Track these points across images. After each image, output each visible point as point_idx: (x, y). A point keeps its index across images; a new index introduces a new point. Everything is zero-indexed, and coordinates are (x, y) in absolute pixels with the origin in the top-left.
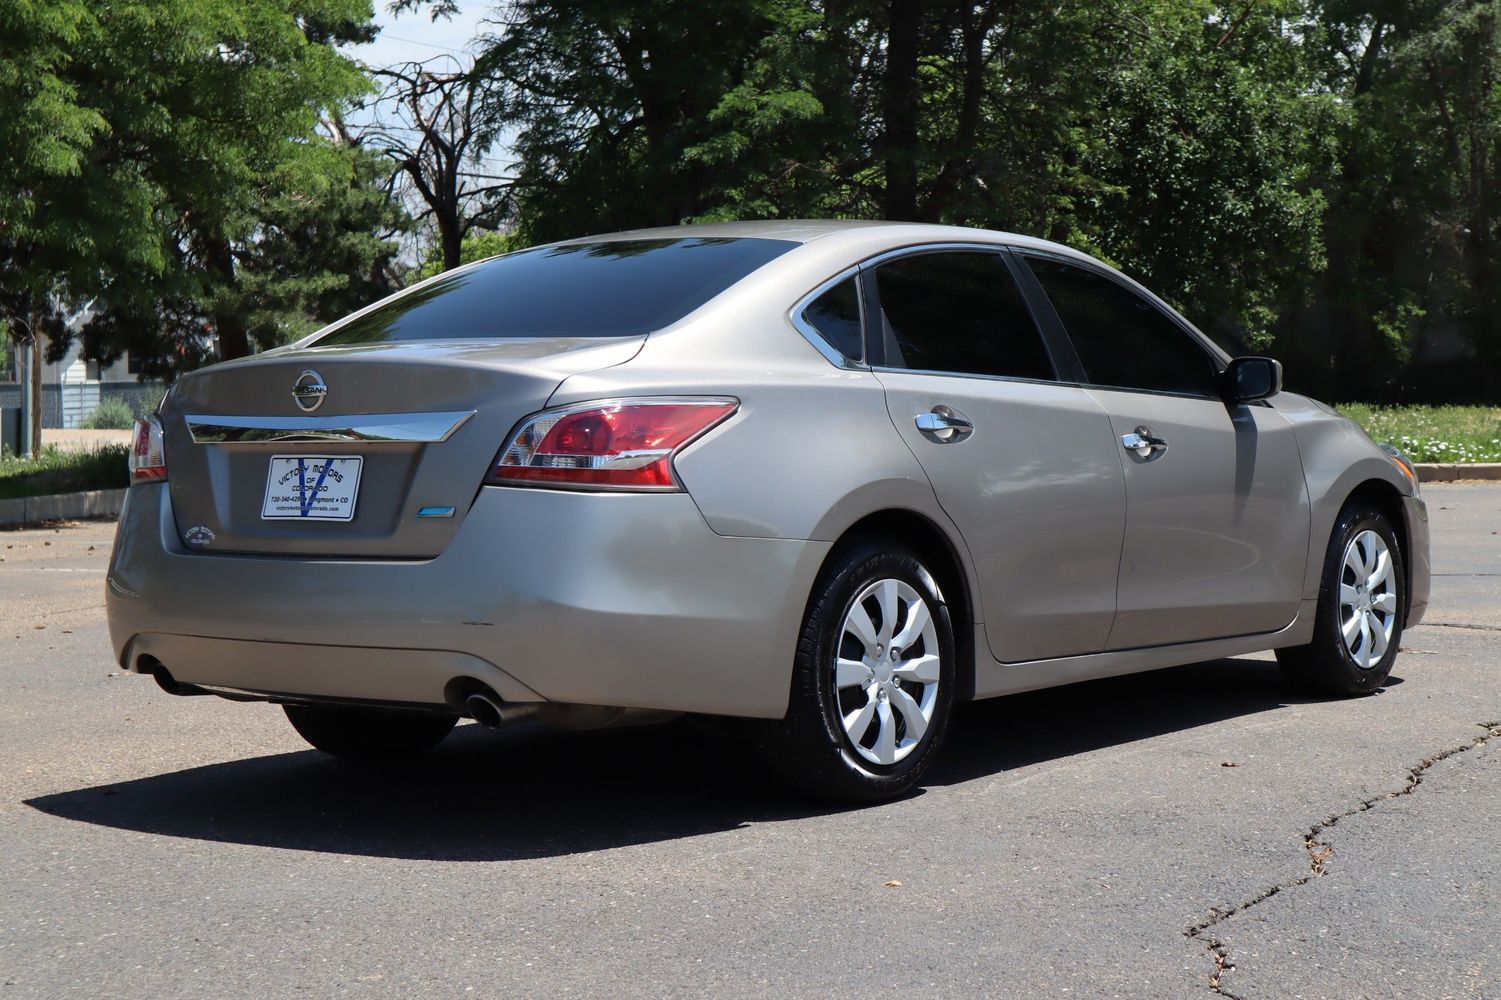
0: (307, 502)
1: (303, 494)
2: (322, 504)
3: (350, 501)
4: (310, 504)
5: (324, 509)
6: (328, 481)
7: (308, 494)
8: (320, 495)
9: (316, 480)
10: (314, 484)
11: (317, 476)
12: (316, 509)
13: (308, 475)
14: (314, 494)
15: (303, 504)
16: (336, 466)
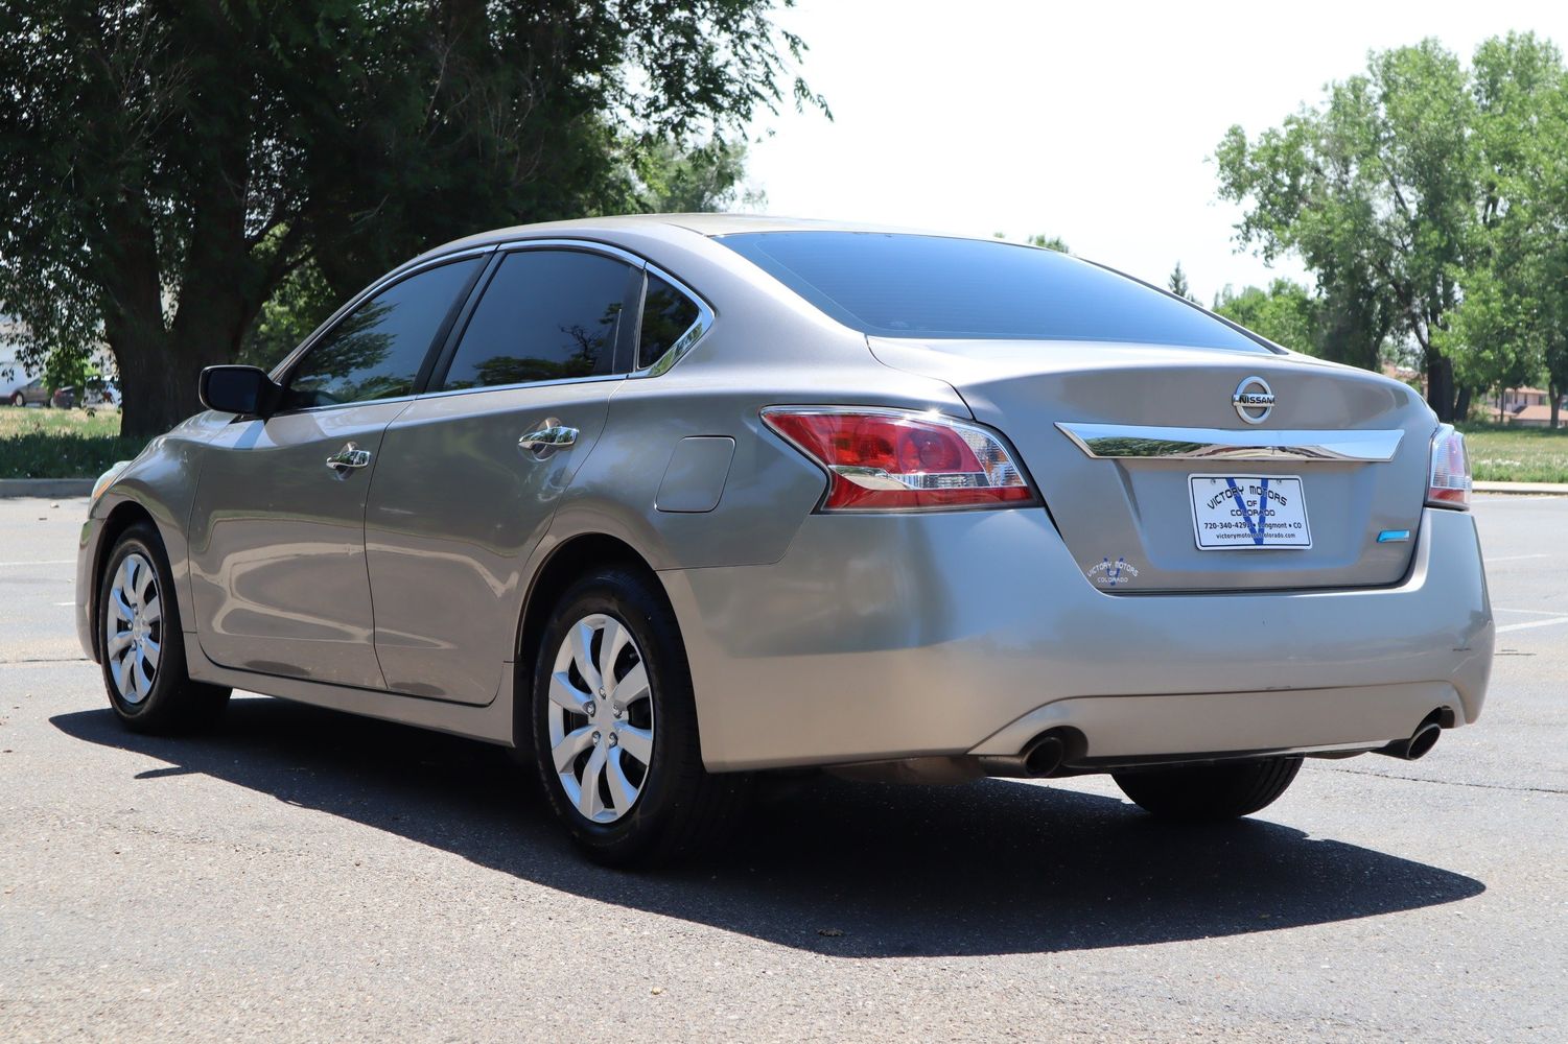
0: (1257, 528)
1: (1248, 519)
2: (1275, 531)
3: (1304, 525)
4: (1262, 531)
5: (1279, 535)
6: (1271, 504)
7: (1255, 519)
8: (1269, 520)
9: (1259, 502)
10: (1257, 507)
11: (1257, 498)
12: (1271, 536)
13: (1246, 496)
14: (1262, 520)
15: (1252, 530)
16: (1272, 486)
